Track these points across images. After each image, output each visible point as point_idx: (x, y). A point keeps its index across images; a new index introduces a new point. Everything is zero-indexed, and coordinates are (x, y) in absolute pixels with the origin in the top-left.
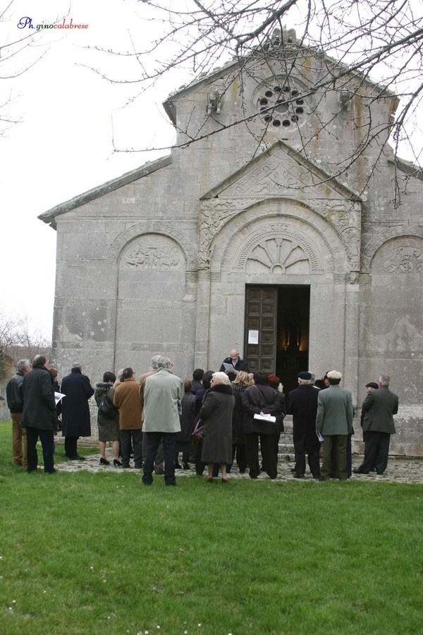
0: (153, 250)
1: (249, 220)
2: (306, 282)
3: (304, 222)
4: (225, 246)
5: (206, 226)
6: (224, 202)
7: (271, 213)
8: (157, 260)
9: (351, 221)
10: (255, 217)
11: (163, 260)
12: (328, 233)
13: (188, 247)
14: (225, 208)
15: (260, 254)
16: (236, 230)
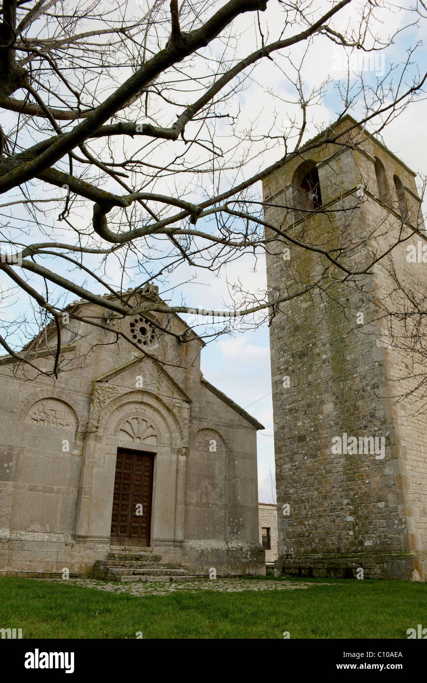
0: (52, 411)
1: (124, 402)
2: (154, 451)
3: (156, 410)
4: (107, 417)
5: (98, 401)
6: (111, 386)
7: (137, 400)
8: (54, 420)
9: (184, 414)
10: (128, 401)
11: (59, 421)
12: (170, 420)
13: (81, 414)
14: (111, 390)
15: (127, 427)
16: (115, 407)
